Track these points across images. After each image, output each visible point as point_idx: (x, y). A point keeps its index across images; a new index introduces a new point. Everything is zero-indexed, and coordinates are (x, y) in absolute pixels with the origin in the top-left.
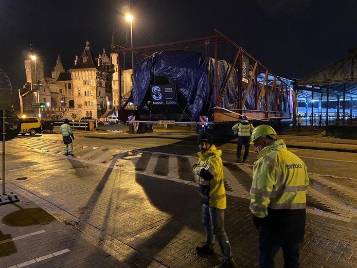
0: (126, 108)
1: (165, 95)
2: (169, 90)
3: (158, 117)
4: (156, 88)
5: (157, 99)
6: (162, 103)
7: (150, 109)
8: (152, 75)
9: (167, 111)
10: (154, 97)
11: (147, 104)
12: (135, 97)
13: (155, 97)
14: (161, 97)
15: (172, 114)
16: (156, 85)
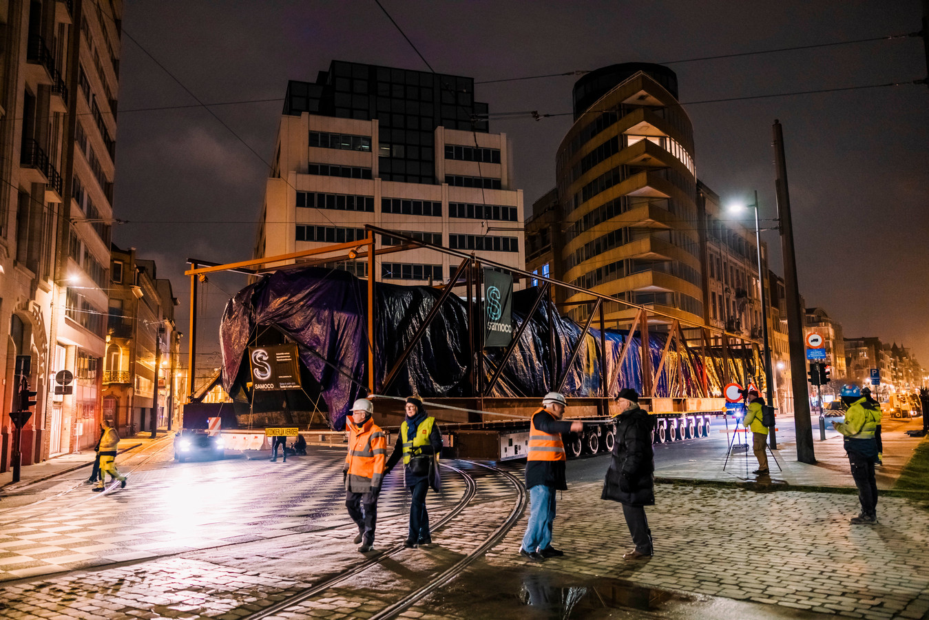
0: (205, 401)
1: (278, 368)
2: (282, 357)
3: (269, 419)
4: (259, 353)
5: (262, 377)
6: (271, 386)
7: (250, 401)
8: (252, 323)
9: (284, 405)
10: (257, 373)
11: (245, 389)
12: (225, 376)
13: (259, 373)
14: (269, 374)
15: (295, 413)
16: (260, 345)
